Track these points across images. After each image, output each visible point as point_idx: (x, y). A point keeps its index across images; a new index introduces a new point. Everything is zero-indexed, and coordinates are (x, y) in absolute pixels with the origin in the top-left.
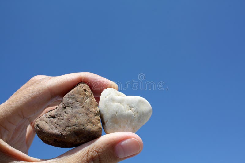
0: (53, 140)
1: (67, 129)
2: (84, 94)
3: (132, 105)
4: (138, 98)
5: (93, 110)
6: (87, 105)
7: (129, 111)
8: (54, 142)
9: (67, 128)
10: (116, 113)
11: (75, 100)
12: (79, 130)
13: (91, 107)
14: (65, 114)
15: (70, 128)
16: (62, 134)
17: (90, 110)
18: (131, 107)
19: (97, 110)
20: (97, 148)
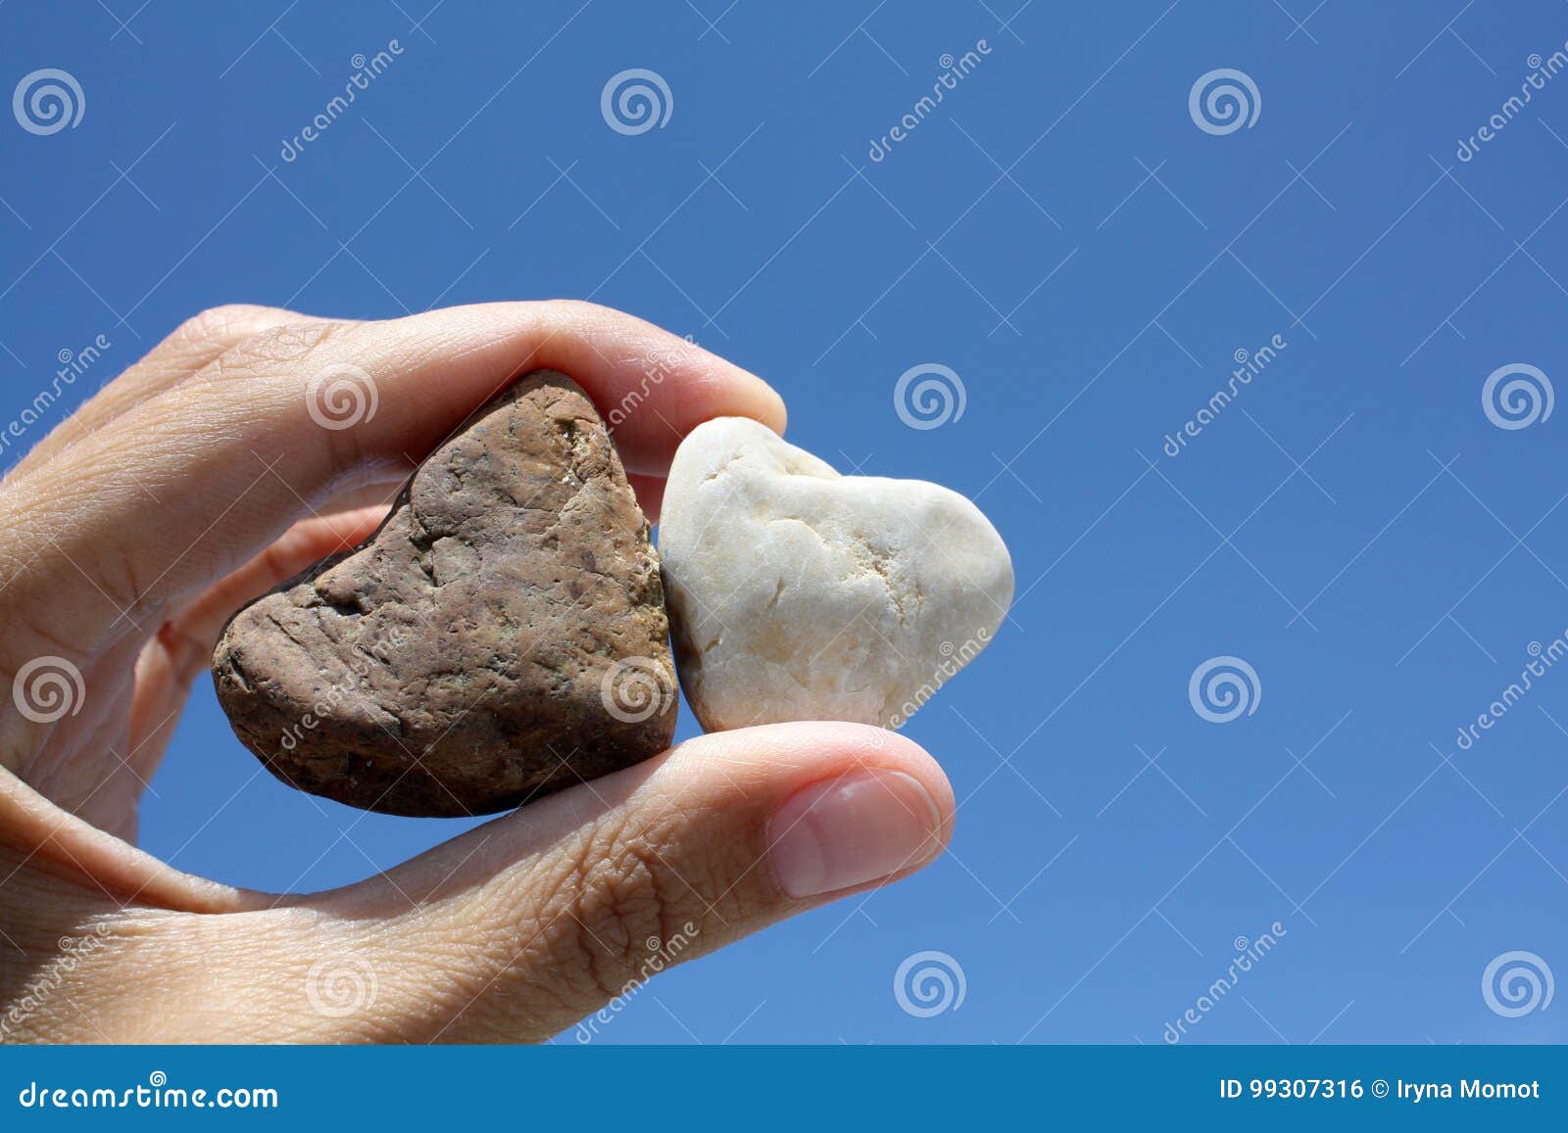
0: (344, 762)
1: (439, 690)
2: (558, 450)
3: (888, 539)
4: (922, 493)
5: (620, 562)
6: (579, 529)
7: (866, 580)
8: (349, 773)
9: (441, 681)
10: (780, 587)
11: (497, 490)
12: (519, 695)
13: (608, 543)
14: (429, 589)
15: (458, 683)
16: (404, 726)
17: (600, 564)
18: (880, 553)
19: (647, 565)
20: (644, 831)
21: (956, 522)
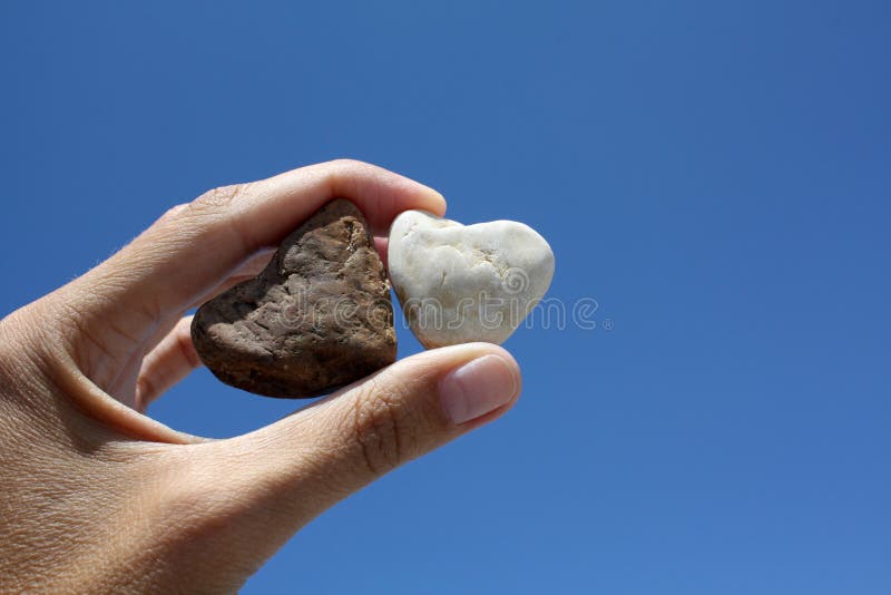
0: (249, 373)
1: (290, 341)
2: (345, 235)
3: (490, 247)
5: (373, 285)
6: (354, 271)
7: (482, 266)
8: (251, 378)
9: (292, 338)
10: (445, 274)
11: (317, 253)
12: (326, 343)
13: (367, 277)
14: (287, 297)
15: (299, 338)
16: (275, 356)
17: (363, 286)
18: (487, 253)
19: (384, 287)
20: (383, 389)
21: (520, 234)
